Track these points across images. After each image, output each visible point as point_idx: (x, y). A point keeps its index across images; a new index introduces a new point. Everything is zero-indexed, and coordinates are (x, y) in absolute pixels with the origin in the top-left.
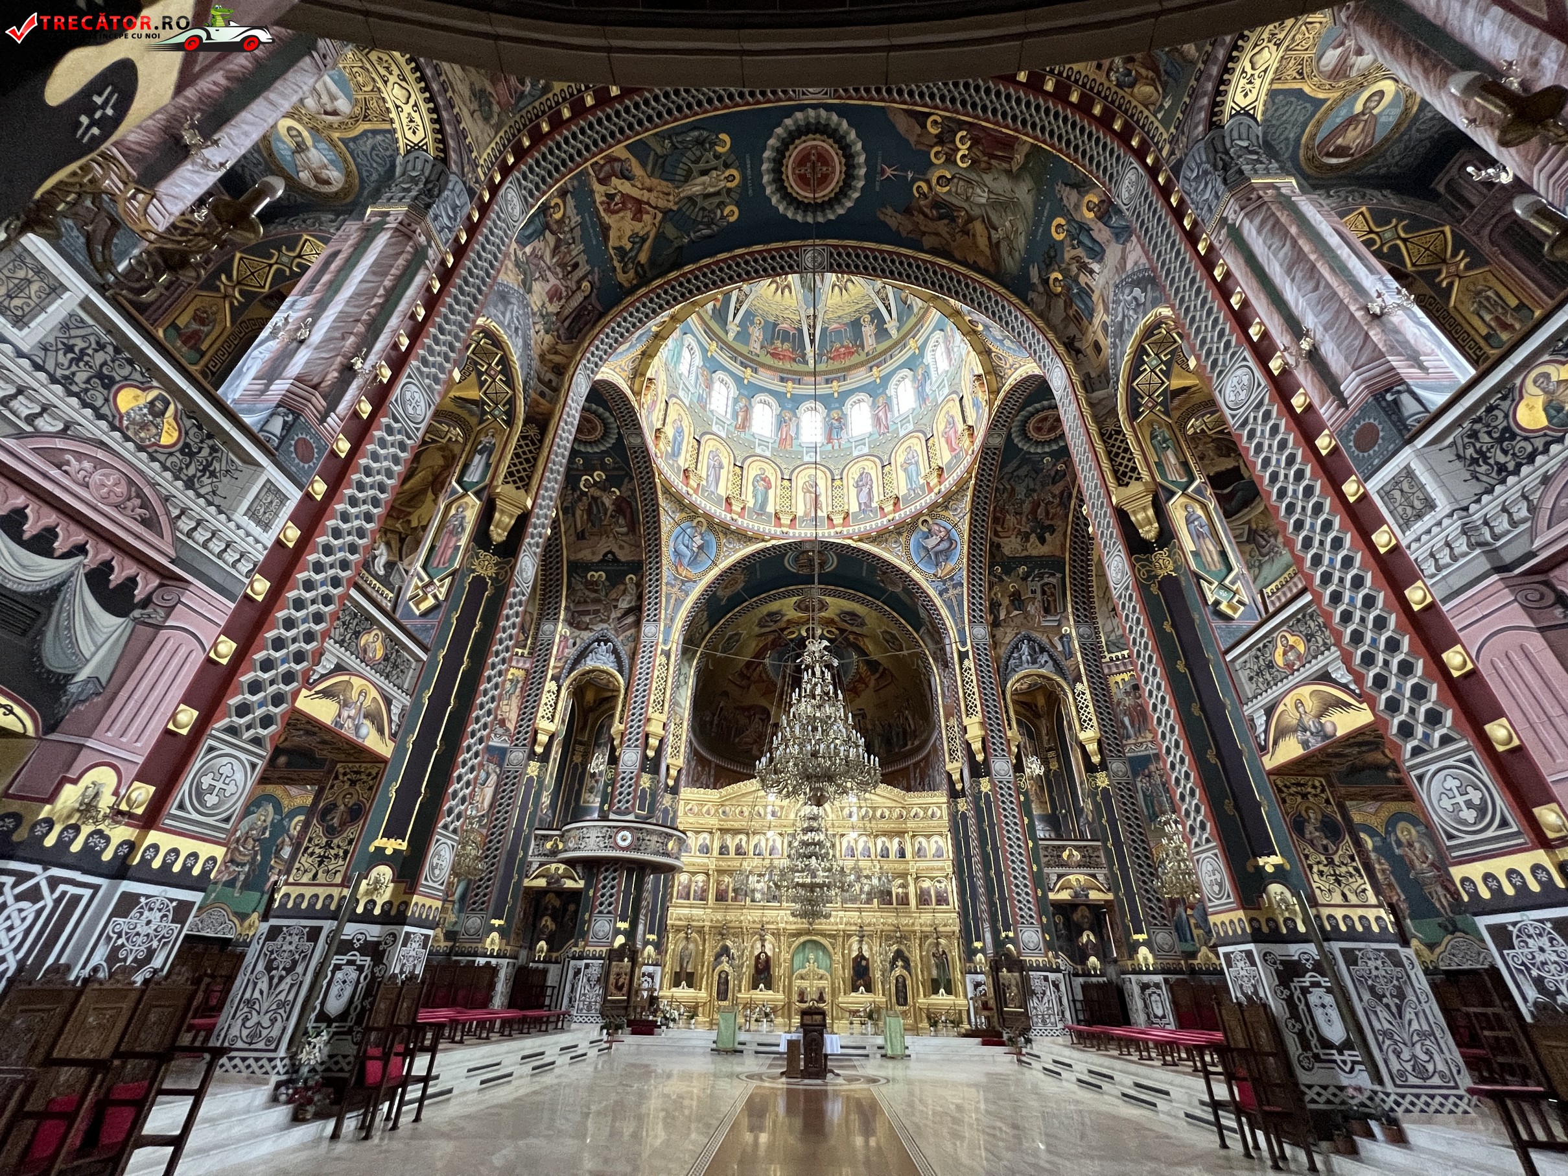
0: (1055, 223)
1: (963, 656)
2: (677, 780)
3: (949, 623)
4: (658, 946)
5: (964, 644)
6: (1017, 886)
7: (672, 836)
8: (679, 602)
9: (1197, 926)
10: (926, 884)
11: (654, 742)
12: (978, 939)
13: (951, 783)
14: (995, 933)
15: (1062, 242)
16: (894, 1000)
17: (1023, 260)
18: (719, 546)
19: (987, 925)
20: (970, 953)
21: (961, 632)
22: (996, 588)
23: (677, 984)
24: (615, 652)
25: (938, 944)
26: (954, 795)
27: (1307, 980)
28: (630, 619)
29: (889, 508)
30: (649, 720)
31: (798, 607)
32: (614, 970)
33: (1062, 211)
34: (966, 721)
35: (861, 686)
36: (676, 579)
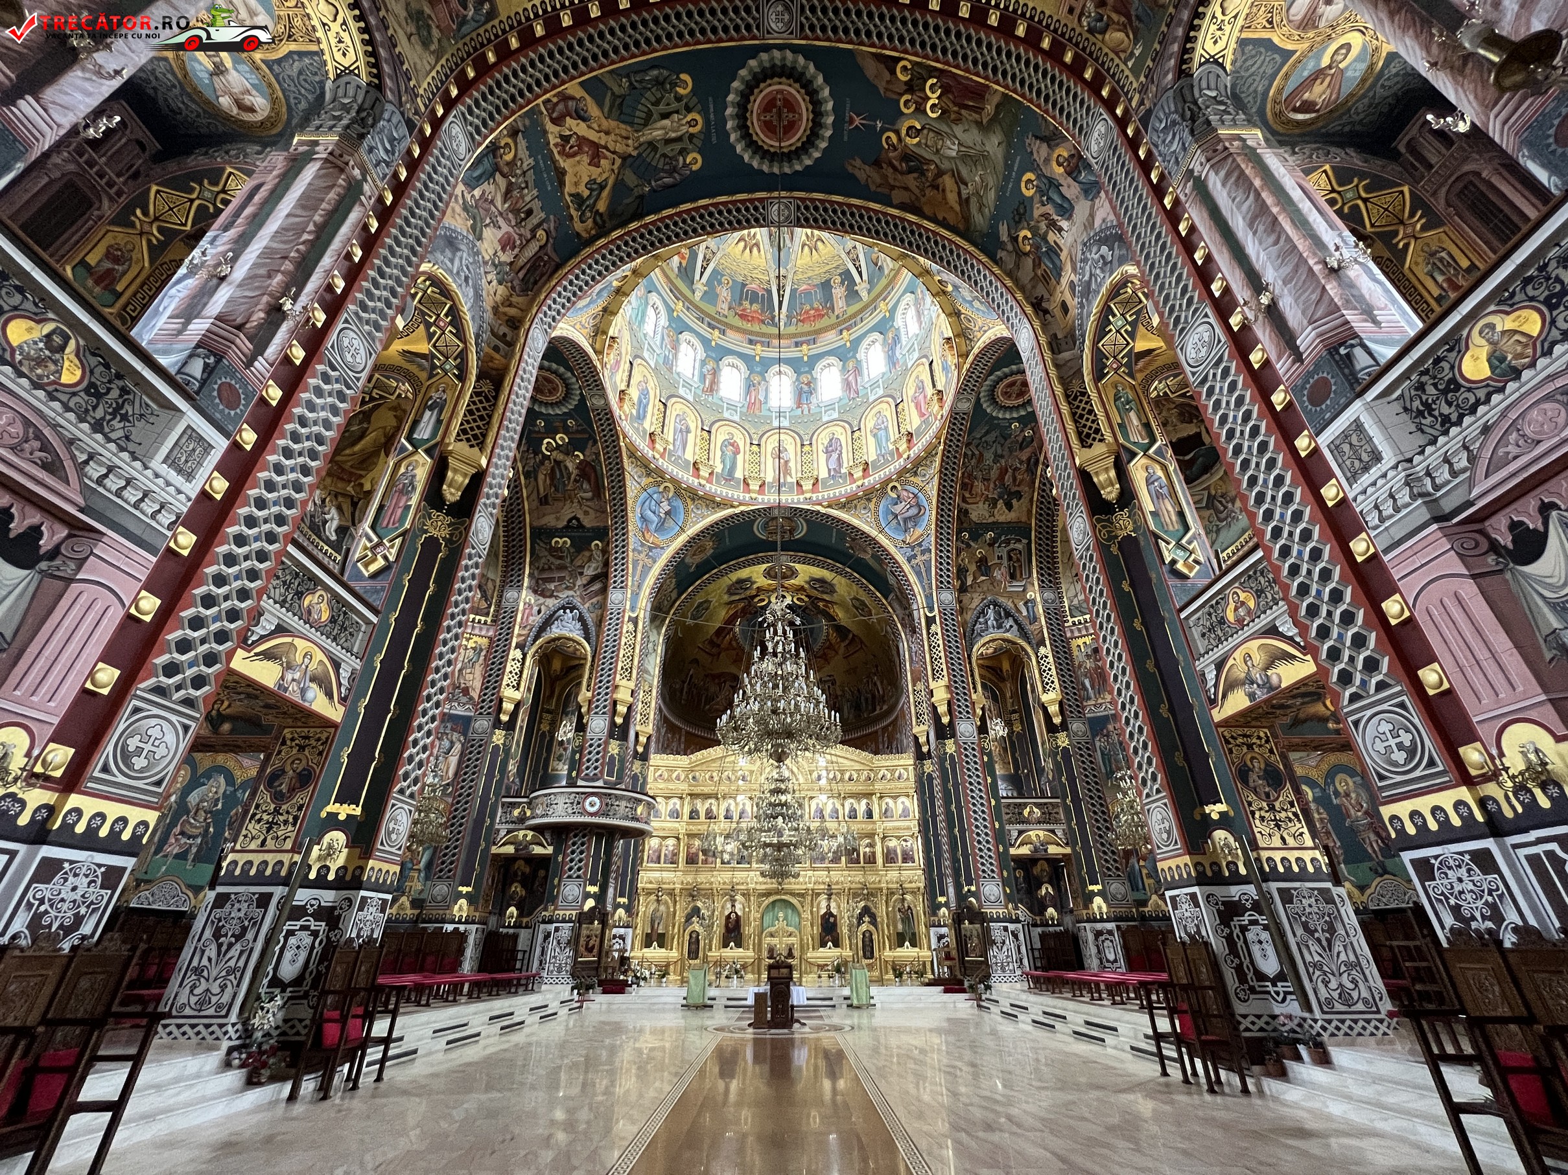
0: (1025, 178)
1: (930, 621)
2: (647, 746)
3: (917, 588)
4: (629, 909)
5: (931, 609)
6: (979, 842)
7: (641, 801)
8: (646, 570)
9: (1149, 876)
10: (893, 843)
11: (623, 709)
12: (942, 895)
13: (918, 746)
14: (958, 887)
15: (1032, 198)
16: (861, 953)
17: (993, 217)
18: (686, 512)
19: (950, 880)
20: (934, 908)
21: (929, 597)
22: (964, 554)
23: (648, 945)
24: (581, 619)
25: (903, 900)
26: (920, 757)
27: (1246, 919)
28: (597, 586)
29: (858, 473)
30: (617, 687)
31: (768, 574)
32: (584, 932)
33: (1033, 166)
34: (933, 685)
35: (831, 653)
36: (643, 545)
